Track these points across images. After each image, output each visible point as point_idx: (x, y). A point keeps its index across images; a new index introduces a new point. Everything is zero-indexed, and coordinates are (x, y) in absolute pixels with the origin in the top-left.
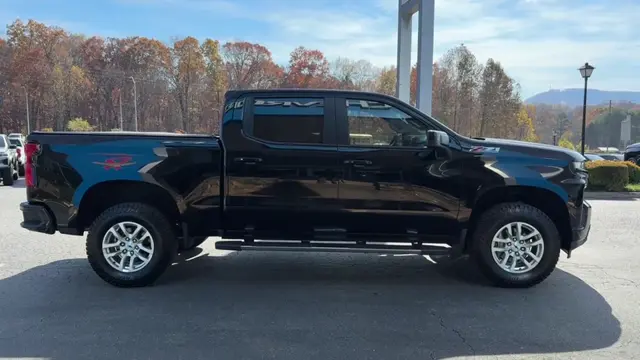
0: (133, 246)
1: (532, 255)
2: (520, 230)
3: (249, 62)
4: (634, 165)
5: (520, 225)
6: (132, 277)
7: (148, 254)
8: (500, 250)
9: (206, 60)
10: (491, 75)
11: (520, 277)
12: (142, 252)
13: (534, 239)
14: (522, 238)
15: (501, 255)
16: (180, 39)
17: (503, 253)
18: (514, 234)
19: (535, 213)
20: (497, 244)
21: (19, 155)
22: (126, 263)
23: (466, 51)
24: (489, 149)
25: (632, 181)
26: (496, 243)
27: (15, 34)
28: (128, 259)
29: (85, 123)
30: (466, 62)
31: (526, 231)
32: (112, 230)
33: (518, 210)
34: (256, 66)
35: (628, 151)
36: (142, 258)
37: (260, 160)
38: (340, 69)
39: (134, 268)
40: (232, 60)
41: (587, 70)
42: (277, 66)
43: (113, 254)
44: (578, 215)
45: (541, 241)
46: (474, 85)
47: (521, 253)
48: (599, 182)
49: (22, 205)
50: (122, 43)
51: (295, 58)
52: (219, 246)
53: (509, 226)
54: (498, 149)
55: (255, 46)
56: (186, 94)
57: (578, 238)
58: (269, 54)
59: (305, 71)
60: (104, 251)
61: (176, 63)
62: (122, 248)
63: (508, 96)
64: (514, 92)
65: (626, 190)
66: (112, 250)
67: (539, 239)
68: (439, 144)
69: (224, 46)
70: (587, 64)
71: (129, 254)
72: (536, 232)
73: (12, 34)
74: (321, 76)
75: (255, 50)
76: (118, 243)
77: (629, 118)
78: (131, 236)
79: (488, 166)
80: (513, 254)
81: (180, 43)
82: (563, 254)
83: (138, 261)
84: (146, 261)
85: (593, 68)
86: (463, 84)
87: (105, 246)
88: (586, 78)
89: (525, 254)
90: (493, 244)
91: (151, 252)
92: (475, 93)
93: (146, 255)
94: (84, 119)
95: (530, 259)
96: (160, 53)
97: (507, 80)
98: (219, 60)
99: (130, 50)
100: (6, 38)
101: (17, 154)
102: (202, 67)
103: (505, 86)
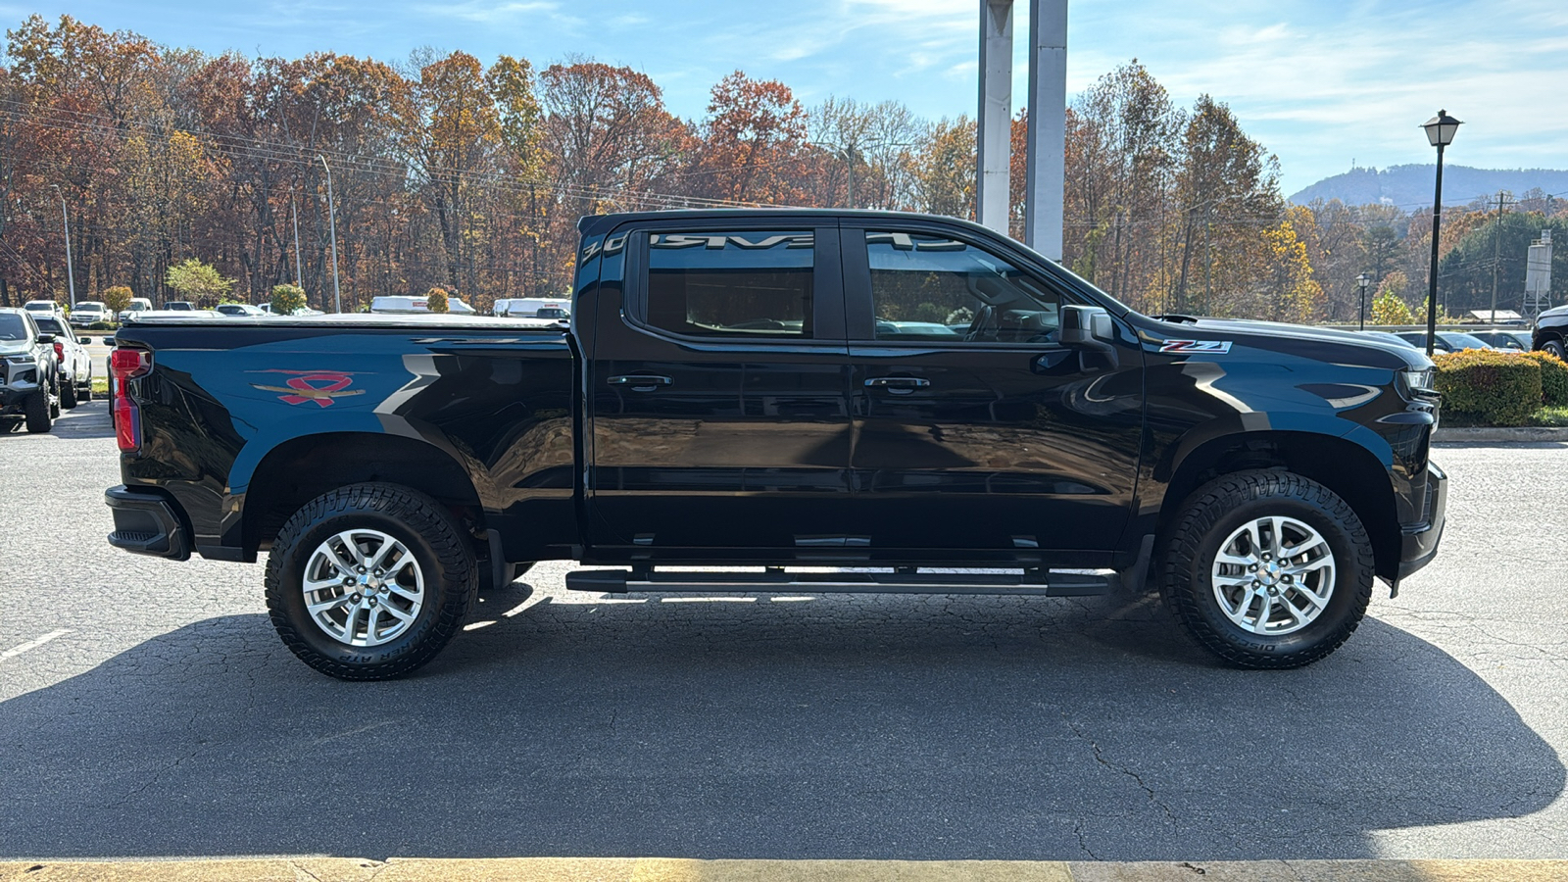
0: (374, 584)
1: (1307, 592)
2: (1279, 535)
3: (607, 113)
4: (1556, 359)
5: (1278, 522)
6: (374, 657)
7: (410, 603)
8: (1232, 582)
9: (501, 110)
10: (1206, 134)
11: (1280, 645)
12: (396, 599)
13: (1313, 555)
14: (1283, 552)
15: (1235, 595)
16: (435, 58)
17: (1239, 589)
18: (1265, 543)
19: (1313, 494)
20: (1225, 570)
21: (61, 358)
22: (361, 625)
23: (1143, 75)
24: (1206, 346)
25: (1551, 399)
26: (1224, 565)
27: (30, 54)
28: (364, 614)
29: (209, 270)
30: (1144, 103)
31: (1292, 537)
32: (324, 548)
33: (1273, 488)
34: (624, 123)
35: (1541, 325)
36: (395, 612)
37: (667, 380)
38: (833, 126)
39: (378, 636)
40: (565, 109)
41: (1443, 127)
42: (676, 122)
43: (329, 605)
44: (1416, 496)
45: (1329, 560)
46: (1164, 161)
47: (1282, 588)
48: (1471, 402)
49: (109, 493)
50: (292, 72)
51: (723, 99)
52: (574, 581)
53: (1252, 526)
54: (1227, 346)
55: (620, 72)
56: (454, 196)
57: (1415, 550)
58: (655, 91)
59: (749, 134)
60: (307, 598)
61: (427, 117)
62: (349, 591)
63: (1249, 187)
64: (1263, 176)
65: (1537, 423)
66: (325, 596)
67: (1323, 555)
68: (1088, 337)
69: (544, 75)
70: (1442, 113)
71: (365, 604)
72: (1317, 539)
73: (19, 53)
74: (786, 146)
75: (622, 83)
76: (340, 578)
77: (1546, 239)
78: (368, 562)
79: (1204, 386)
80: (1262, 591)
81: (436, 68)
82: (1379, 586)
83: (386, 619)
84: (407, 620)
85: (1457, 123)
86: (1136, 159)
87: (308, 586)
88: (1441, 146)
89: (1291, 590)
90: (1216, 569)
91: (417, 598)
92: (1168, 182)
93: (405, 605)
94: (205, 262)
95: (1301, 602)
96: (387, 95)
97: (1246, 148)
98: (531, 111)
99: (313, 88)
100: (9, 63)
101: (55, 356)
102: (491, 126)
103: (1240, 163)
